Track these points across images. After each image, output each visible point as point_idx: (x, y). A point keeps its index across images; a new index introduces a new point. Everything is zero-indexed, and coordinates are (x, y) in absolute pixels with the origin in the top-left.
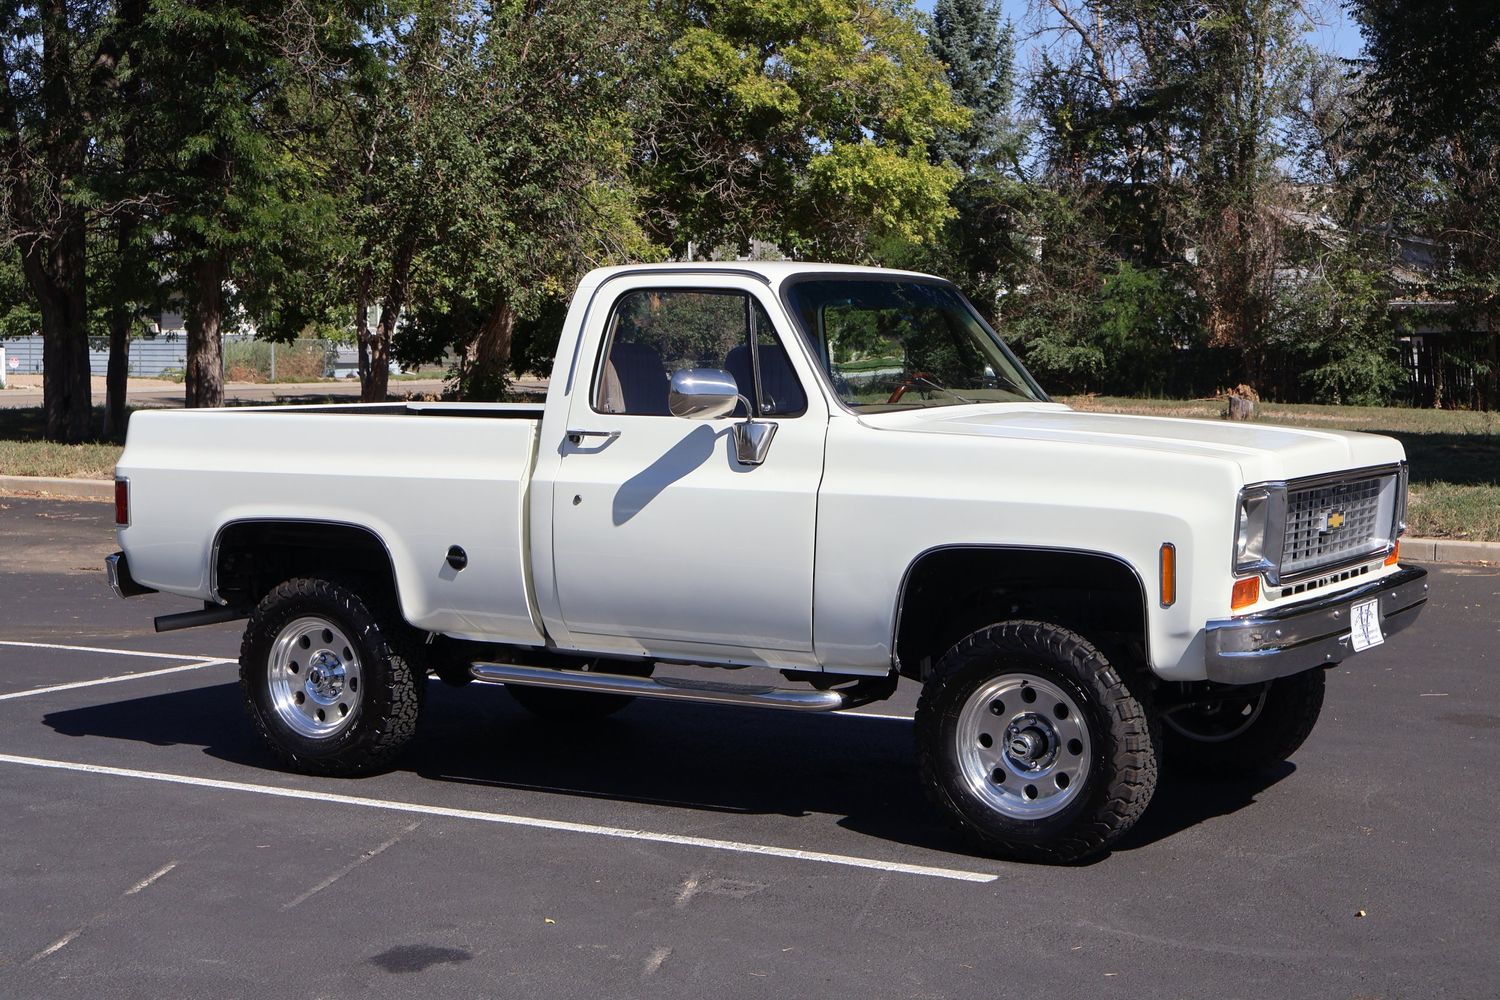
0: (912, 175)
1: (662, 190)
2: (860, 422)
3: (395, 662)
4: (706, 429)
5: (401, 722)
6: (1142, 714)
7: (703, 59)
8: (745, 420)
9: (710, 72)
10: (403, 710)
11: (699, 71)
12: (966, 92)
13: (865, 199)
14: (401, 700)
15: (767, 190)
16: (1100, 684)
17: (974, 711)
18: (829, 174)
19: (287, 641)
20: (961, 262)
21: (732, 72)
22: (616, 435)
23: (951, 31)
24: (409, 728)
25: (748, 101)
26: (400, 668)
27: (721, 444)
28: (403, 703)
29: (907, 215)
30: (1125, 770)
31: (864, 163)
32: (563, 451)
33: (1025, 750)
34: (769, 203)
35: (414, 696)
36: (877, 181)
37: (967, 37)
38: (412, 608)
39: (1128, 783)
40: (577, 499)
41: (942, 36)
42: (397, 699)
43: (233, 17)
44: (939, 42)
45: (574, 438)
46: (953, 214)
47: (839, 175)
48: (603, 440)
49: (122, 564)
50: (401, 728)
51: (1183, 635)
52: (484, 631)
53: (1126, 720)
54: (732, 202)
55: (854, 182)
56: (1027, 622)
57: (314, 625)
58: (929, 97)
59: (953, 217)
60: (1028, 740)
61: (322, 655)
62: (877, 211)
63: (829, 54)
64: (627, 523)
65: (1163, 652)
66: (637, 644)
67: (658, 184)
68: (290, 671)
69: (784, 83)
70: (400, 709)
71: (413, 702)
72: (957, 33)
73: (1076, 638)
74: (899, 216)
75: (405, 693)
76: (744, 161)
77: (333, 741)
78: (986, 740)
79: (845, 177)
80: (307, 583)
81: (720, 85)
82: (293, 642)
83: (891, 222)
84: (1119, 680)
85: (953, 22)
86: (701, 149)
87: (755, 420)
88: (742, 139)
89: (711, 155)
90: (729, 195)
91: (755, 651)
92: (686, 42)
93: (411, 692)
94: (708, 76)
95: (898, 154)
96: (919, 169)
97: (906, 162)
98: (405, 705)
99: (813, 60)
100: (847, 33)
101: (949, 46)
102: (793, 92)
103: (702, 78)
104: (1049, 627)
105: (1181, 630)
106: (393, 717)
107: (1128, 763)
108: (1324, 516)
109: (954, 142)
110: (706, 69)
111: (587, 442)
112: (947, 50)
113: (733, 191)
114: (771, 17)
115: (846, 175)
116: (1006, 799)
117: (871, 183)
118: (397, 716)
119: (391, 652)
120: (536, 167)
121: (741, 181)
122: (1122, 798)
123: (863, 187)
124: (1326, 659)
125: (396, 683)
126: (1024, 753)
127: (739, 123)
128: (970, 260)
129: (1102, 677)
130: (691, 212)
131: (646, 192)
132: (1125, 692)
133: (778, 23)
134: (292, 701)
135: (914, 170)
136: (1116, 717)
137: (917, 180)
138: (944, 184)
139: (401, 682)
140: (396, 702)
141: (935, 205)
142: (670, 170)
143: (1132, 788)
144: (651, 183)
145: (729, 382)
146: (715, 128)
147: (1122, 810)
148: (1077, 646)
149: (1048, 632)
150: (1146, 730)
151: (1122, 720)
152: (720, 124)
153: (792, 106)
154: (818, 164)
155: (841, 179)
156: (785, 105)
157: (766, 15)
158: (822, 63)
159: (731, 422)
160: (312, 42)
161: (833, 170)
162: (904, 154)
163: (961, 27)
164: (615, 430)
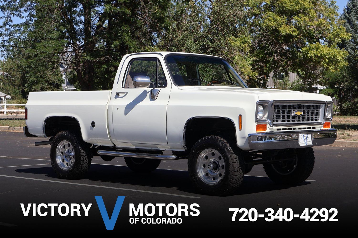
0: (332, 53)
1: (260, 58)
2: (179, 88)
3: (82, 151)
4: (145, 91)
5: (84, 166)
6: (237, 158)
7: (270, 21)
8: (153, 88)
9: (273, 24)
10: (84, 163)
11: (270, 24)
12: (355, 29)
13: (318, 60)
14: (83, 160)
15: (290, 57)
16: (227, 151)
17: (201, 159)
18: (307, 52)
19: (60, 147)
20: (352, 78)
21: (279, 24)
22: (127, 93)
23: (351, 12)
24: (86, 168)
25: (282, 32)
26: (83, 152)
27: (148, 95)
28: (84, 161)
29: (331, 64)
30: (232, 172)
31: (317, 49)
32: (116, 98)
33: (211, 167)
34: (290, 61)
35: (87, 160)
36: (321, 55)
37: (355, 14)
38: (84, 137)
39: (233, 175)
40: (118, 109)
41: (348, 13)
42: (82, 160)
43: (125, 9)
44: (347, 15)
45: (118, 94)
46: (347, 64)
47: (310, 53)
48: (124, 94)
49: (26, 129)
50: (84, 167)
51: (244, 138)
52: (101, 143)
53: (232, 159)
54: (279, 60)
55: (314, 55)
56: (212, 136)
57: (66, 142)
58: (338, 30)
59: (347, 65)
60: (212, 165)
61: (68, 150)
62: (322, 63)
63: (307, 19)
64: (127, 115)
65: (240, 142)
66: (132, 145)
67: (259, 56)
68: (61, 154)
69: (293, 27)
70: (83, 162)
71: (87, 161)
72: (352, 12)
73: (222, 139)
74: (328, 64)
75: (84, 159)
76: (283, 49)
77: (68, 171)
78: (204, 166)
79: (311, 53)
80: (64, 132)
81: (275, 28)
82: (61, 147)
83: (326, 66)
84: (231, 149)
85: (351, 9)
86: (270, 46)
87: (155, 88)
88: (283, 43)
89: (273, 47)
90: (278, 59)
91: (156, 145)
92: (266, 16)
93: (86, 159)
94: (272, 25)
95: (328, 47)
96: (334, 51)
97: (331, 49)
98: (85, 162)
99: (302, 20)
100: (312, 13)
101: (350, 16)
102: (296, 29)
103: (270, 26)
104: (217, 137)
105: (244, 136)
106: (81, 164)
107: (232, 170)
108: (294, 112)
109: (351, 44)
110: (271, 23)
111: (121, 95)
112: (350, 18)
113: (279, 57)
114: (290, 9)
115: (312, 53)
116: (208, 180)
117: (319, 55)
118: (82, 164)
119: (81, 148)
120: (211, 49)
121: (282, 55)
122: (232, 179)
123: (317, 56)
124: (289, 147)
125: (82, 156)
126: (210, 168)
127: (282, 38)
128: (354, 78)
129: (227, 149)
130: (268, 64)
131: (255, 58)
132: (232, 152)
133: (292, 10)
134: (61, 161)
135: (333, 51)
136: (230, 159)
137: (333, 54)
138: (342, 55)
139: (83, 156)
140: (82, 161)
141: (339, 61)
142: (262, 52)
143: (234, 176)
144: (257, 55)
145: (148, 79)
146: (275, 40)
147: (232, 182)
148: (222, 141)
149: (216, 138)
150: (238, 162)
151: (231, 159)
152: (276, 39)
153: (295, 33)
154: (304, 50)
155: (310, 54)
156: (294, 33)
157: (289, 8)
158: (305, 21)
159: (150, 89)
160: (147, 15)
161: (308, 51)
162: (330, 47)
163: (353, 11)
164: (127, 92)
